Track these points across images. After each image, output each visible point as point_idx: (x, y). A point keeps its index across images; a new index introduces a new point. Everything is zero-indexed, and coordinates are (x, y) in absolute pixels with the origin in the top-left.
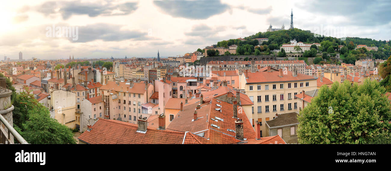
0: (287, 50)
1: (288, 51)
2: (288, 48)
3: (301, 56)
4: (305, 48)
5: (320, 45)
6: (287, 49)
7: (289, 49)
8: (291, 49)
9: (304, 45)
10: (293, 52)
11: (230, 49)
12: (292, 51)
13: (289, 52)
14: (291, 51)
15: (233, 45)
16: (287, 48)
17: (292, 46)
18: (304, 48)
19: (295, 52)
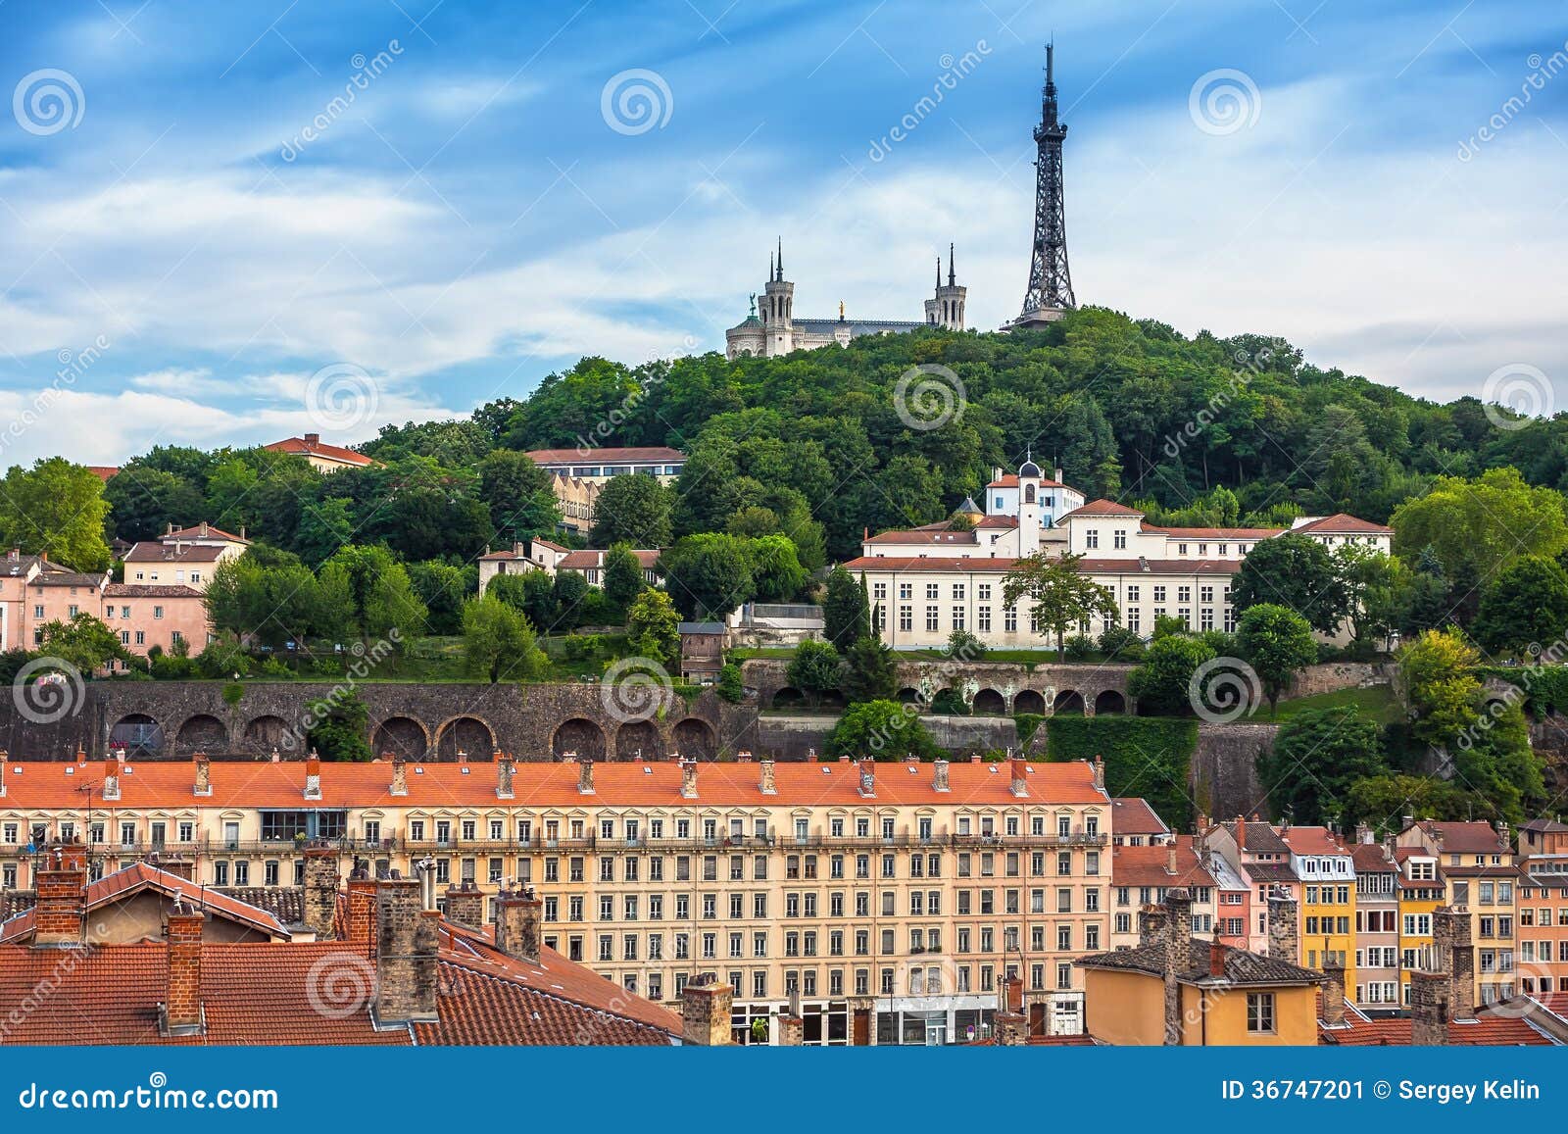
0: (919, 619)
1: (932, 625)
2: (932, 592)
3: (1108, 701)
4: (1172, 586)
5: (1382, 545)
6: (919, 603)
7: (945, 603)
8: (972, 604)
9: (1160, 547)
10: (995, 638)
11: (136, 592)
12: (985, 624)
13: (941, 640)
14: (972, 626)
15: (174, 538)
16: (919, 583)
17: (990, 566)
18: (1147, 586)
19: (1028, 638)
